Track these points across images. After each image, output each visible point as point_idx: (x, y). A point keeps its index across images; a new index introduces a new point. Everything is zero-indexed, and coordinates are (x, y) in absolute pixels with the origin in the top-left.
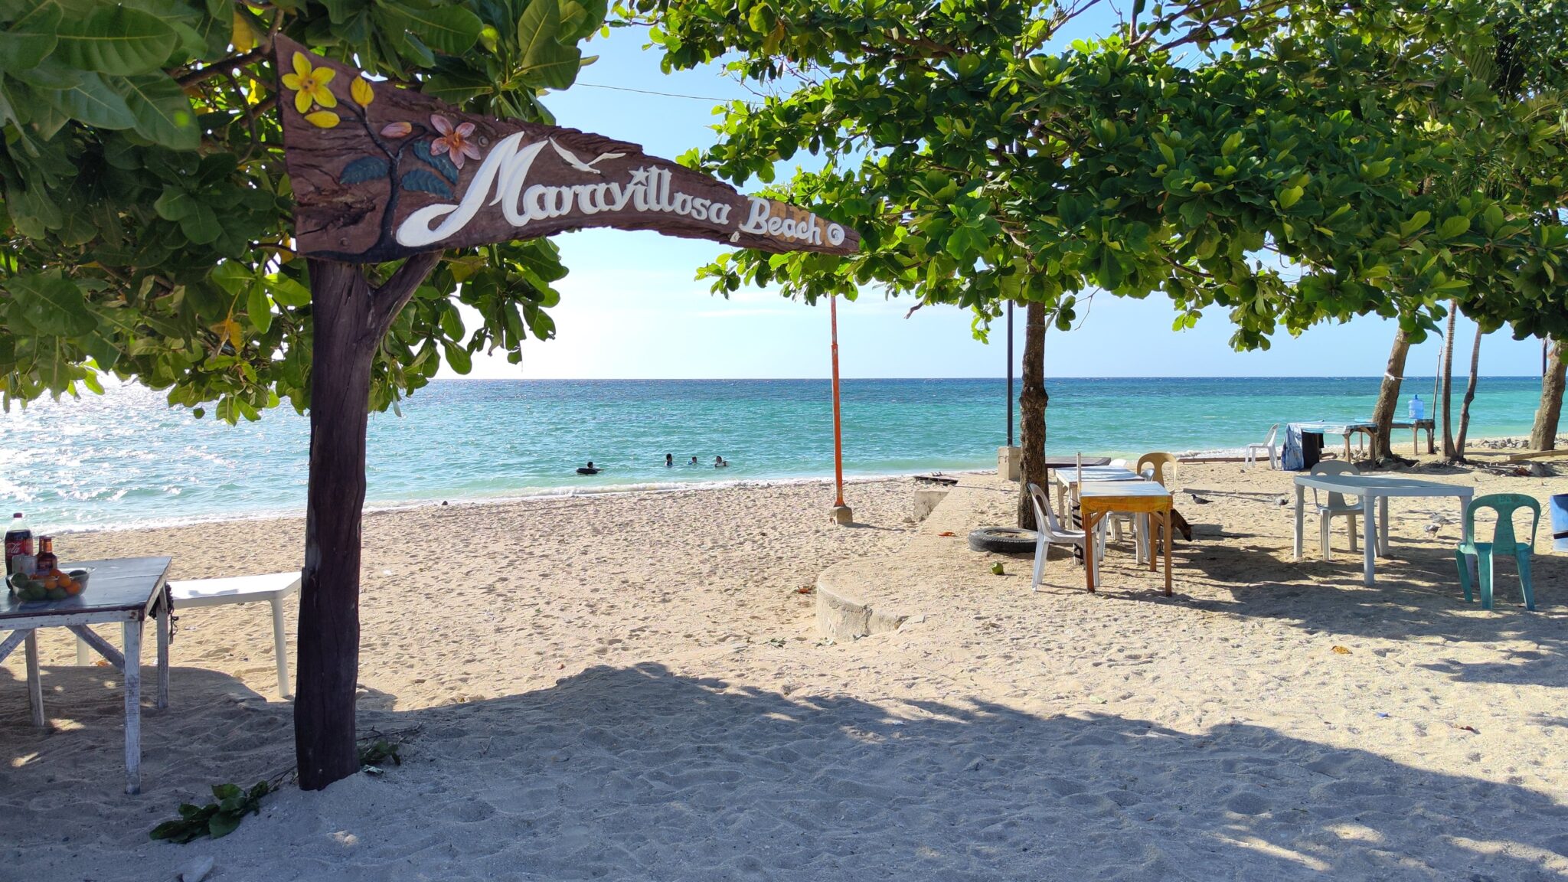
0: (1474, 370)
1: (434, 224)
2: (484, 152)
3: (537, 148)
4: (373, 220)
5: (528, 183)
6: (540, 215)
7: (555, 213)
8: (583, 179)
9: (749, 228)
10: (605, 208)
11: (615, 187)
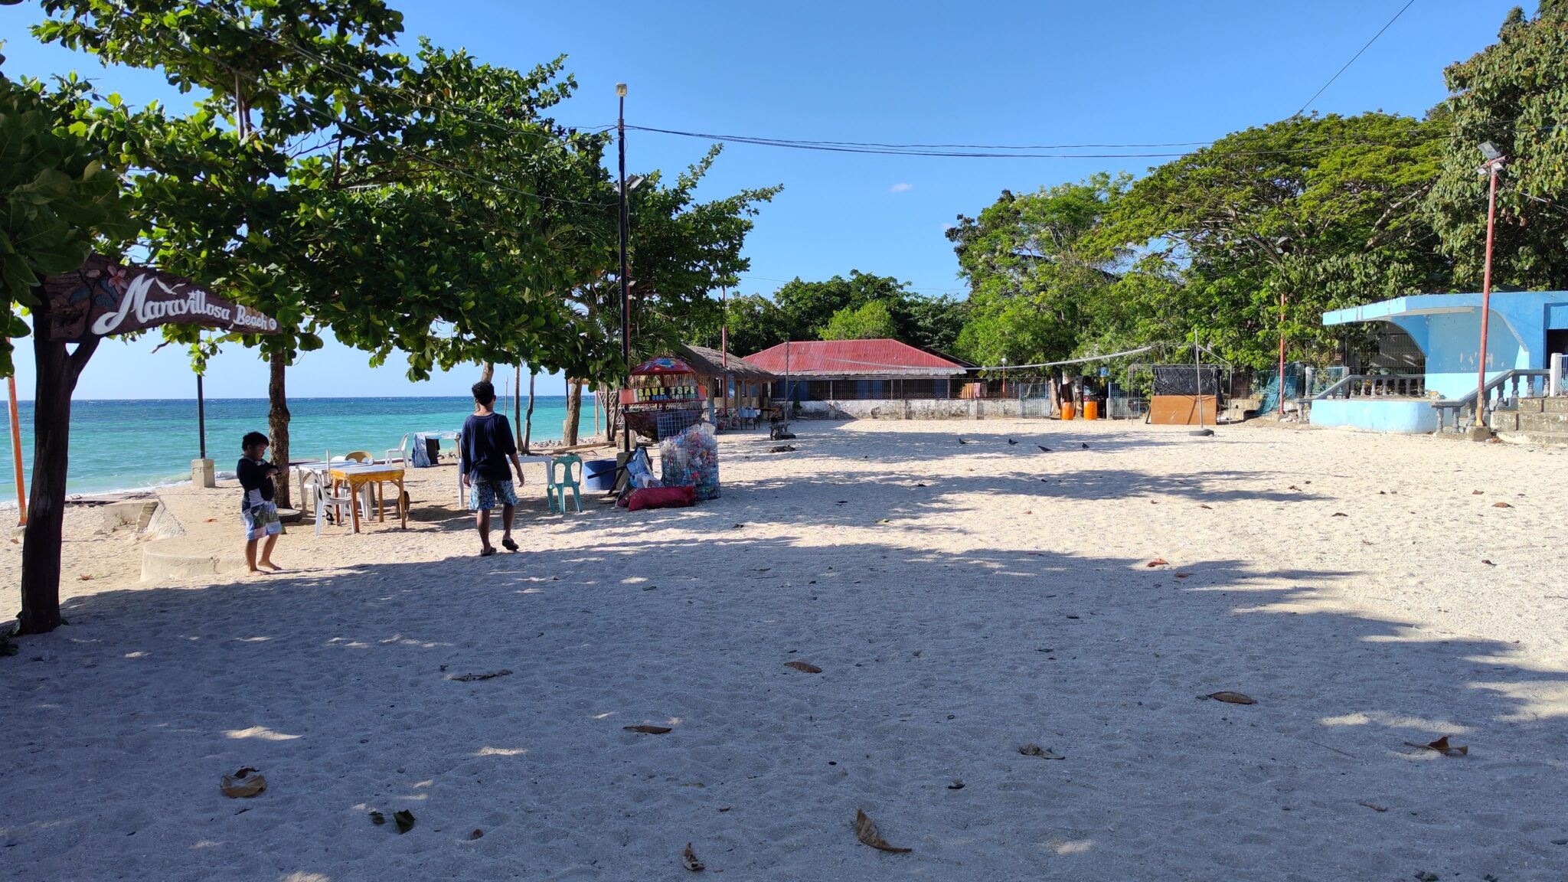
0: (532, 393)
1: (108, 322)
2: (129, 284)
3: (150, 281)
4: (82, 320)
5: (147, 300)
6: (152, 317)
7: (158, 316)
8: (169, 297)
9: (237, 322)
10: (179, 313)
11: (182, 301)
